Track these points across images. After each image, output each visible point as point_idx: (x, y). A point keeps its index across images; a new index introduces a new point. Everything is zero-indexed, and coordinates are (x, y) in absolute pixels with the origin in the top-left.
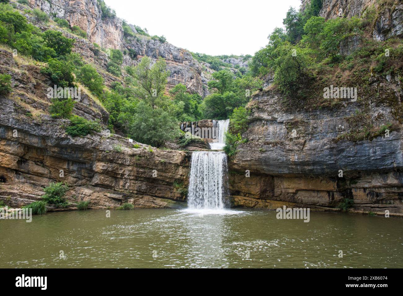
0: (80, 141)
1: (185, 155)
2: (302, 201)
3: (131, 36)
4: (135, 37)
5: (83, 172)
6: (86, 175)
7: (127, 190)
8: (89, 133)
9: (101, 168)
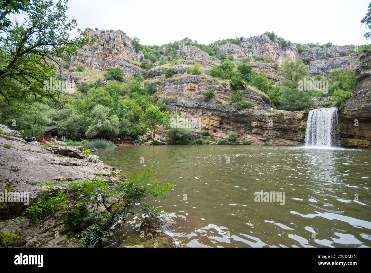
0: (242, 112)
1: (304, 113)
3: (304, 51)
4: (307, 51)
5: (247, 127)
6: (249, 128)
7: (269, 135)
8: (247, 108)
9: (255, 124)
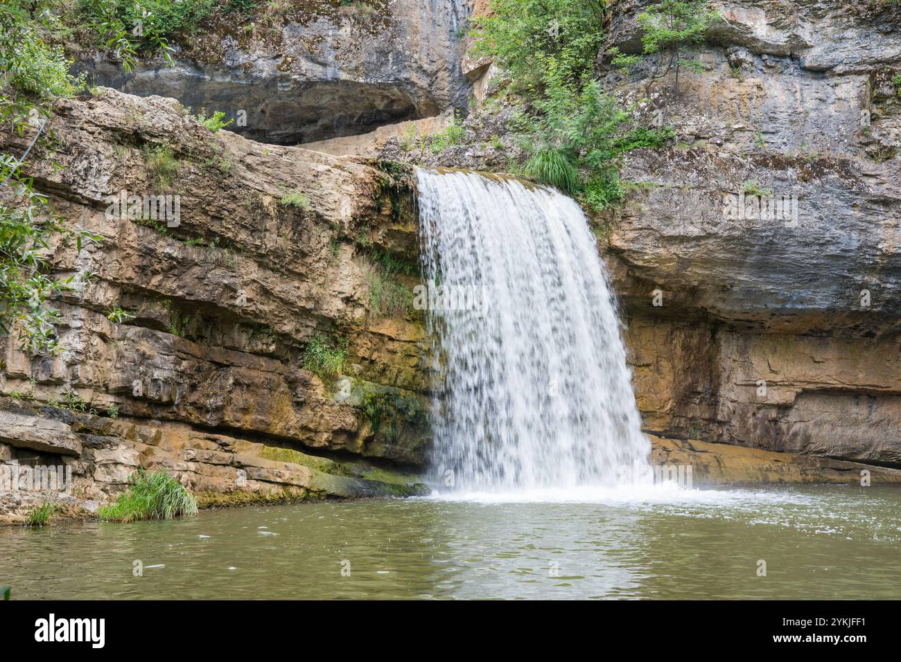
1: (377, 179)
2: (807, 440)
